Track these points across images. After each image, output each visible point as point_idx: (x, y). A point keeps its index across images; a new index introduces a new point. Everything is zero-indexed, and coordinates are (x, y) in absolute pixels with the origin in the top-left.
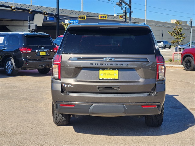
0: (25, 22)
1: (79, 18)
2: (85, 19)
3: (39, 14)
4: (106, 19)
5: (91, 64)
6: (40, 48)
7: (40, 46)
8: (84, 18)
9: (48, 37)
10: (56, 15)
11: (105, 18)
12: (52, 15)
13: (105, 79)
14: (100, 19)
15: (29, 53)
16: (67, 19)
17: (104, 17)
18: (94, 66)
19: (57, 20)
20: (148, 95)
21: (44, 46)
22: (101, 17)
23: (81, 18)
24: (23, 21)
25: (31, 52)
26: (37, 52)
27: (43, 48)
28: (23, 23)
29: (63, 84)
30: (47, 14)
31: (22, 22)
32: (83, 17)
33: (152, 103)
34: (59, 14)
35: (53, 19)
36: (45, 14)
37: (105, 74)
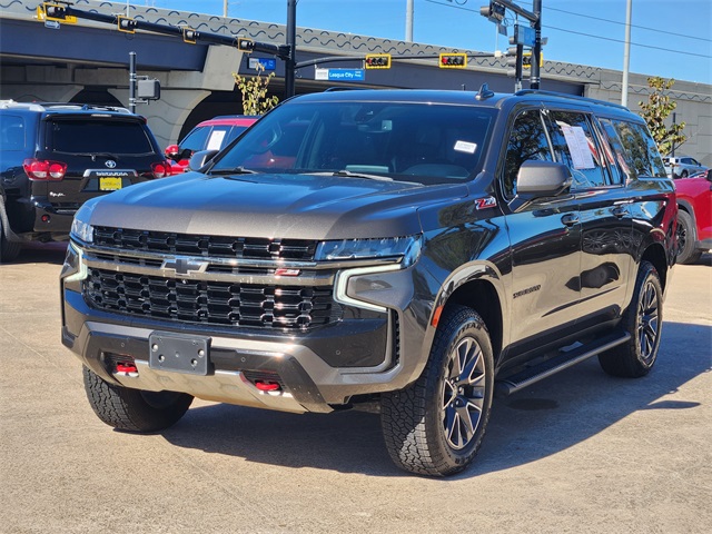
0: (172, 72)
1: (368, 61)
2: (389, 67)
3: (223, 46)
4: (465, 66)
6: (100, 164)
7: (101, 154)
8: (386, 64)
9: (137, 125)
10: (284, 52)
11: (462, 63)
12: (271, 49)
14: (441, 66)
15: (57, 180)
16: (321, 65)
17: (456, 60)
19: (287, 67)
21: (116, 155)
22: (447, 61)
23: (374, 61)
24: (168, 70)
25: (63, 178)
26: (88, 179)
27: (110, 163)
28: (167, 80)
30: (249, 47)
31: (165, 74)
32: (380, 60)
34: (297, 48)
35: (271, 63)
36: (242, 48)
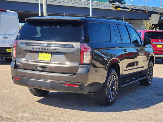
3: (155, 14)
5: (32, 48)
13: (41, 60)
18: (34, 50)
20: (70, 76)
24: (142, 20)
29: (17, 63)
30: (161, 14)
33: (73, 83)
36: (159, 14)
37: (42, 57)
